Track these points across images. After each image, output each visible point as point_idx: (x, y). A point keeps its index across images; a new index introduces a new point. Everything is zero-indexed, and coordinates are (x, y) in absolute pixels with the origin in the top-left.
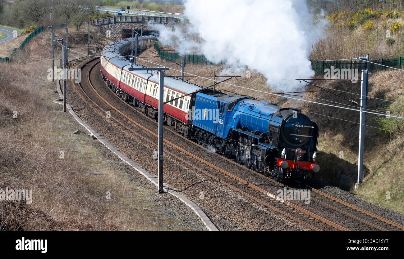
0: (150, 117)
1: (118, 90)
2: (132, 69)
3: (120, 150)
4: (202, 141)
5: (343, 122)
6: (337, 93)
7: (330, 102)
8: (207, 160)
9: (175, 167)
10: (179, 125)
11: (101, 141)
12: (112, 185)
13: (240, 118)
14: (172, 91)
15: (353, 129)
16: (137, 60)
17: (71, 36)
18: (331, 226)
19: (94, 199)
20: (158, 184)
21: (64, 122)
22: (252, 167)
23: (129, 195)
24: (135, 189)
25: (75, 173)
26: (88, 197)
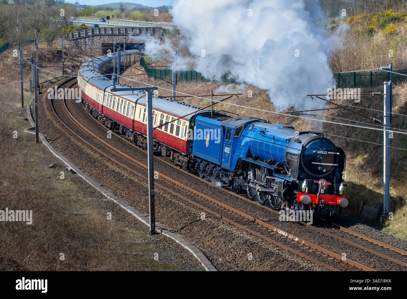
0: (140, 146)
1: (100, 115)
2: (115, 90)
3: (103, 185)
4: (204, 174)
5: (364, 144)
6: (356, 110)
7: (348, 121)
8: (206, 194)
9: (168, 203)
10: (176, 155)
11: (81, 176)
12: (95, 227)
13: (250, 146)
14: (166, 115)
15: (376, 152)
16: (120, 79)
17: (41, 53)
18: (355, 267)
19: (74, 244)
20: (149, 224)
21: (37, 154)
22: (266, 203)
23: (116, 238)
24: (123, 231)
25: (52, 214)
26: (68, 242)
